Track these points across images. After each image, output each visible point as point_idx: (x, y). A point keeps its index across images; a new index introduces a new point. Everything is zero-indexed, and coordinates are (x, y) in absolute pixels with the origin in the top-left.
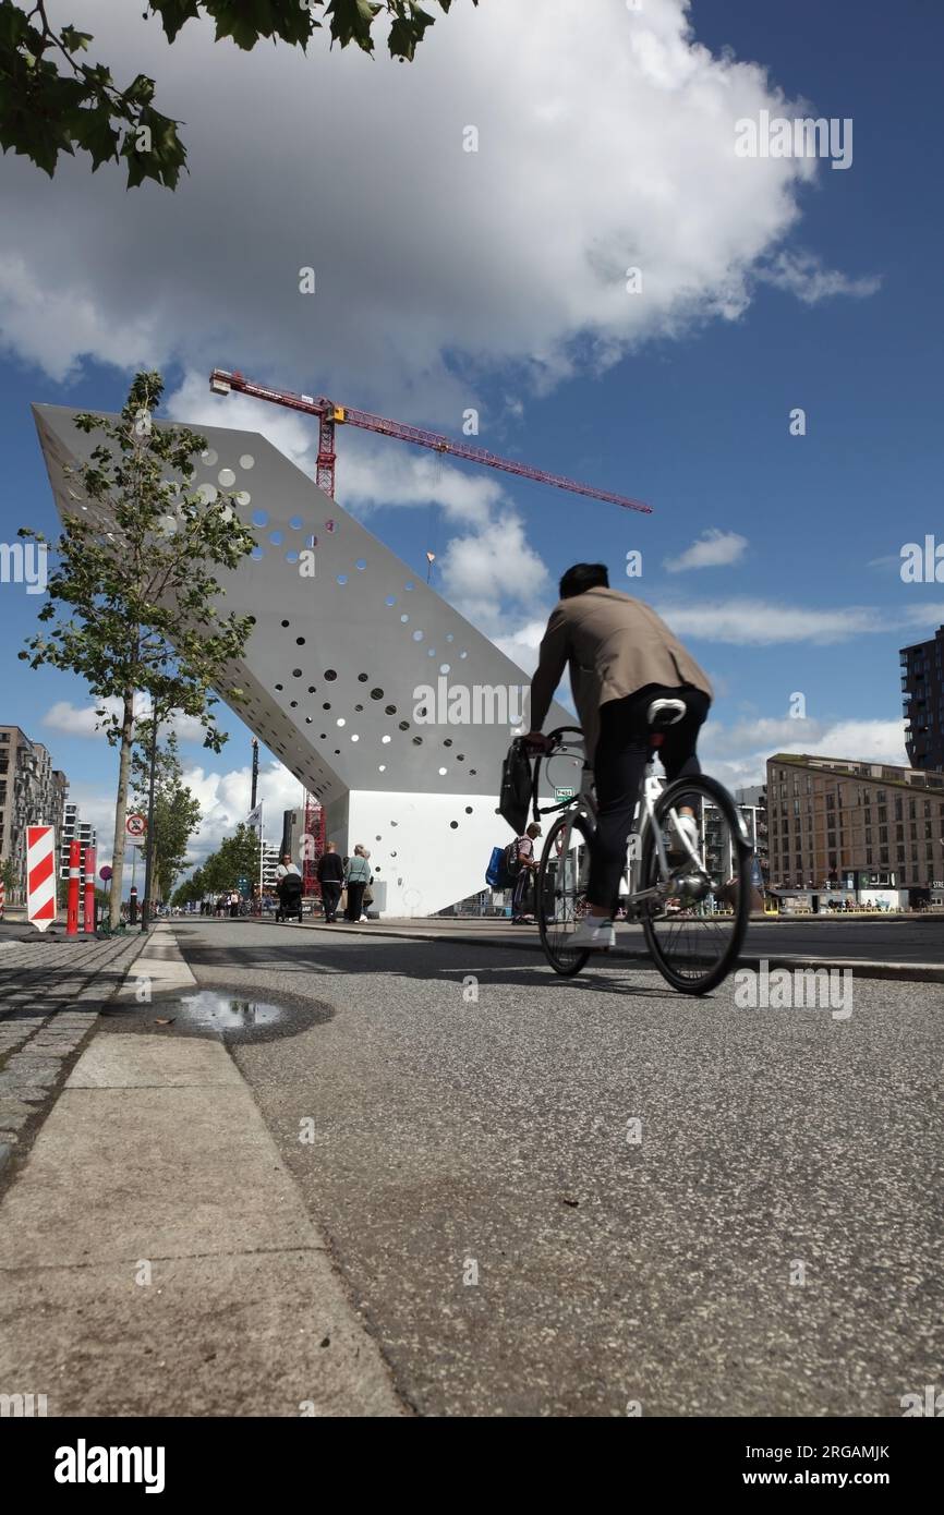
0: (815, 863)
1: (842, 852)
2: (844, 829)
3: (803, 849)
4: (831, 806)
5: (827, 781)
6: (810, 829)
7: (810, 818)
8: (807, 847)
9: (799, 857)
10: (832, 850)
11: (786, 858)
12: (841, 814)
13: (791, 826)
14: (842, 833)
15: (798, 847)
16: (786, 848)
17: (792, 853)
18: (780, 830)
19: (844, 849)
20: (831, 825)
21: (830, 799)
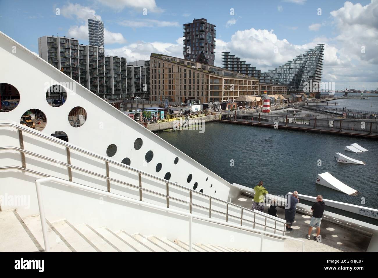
0: (164, 88)
1: (173, 86)
2: (173, 79)
3: (161, 84)
4: (170, 72)
5: (169, 64)
6: (163, 78)
7: (163, 75)
8: (162, 83)
9: (160, 86)
10: (170, 85)
11: (156, 86)
12: (173, 74)
13: (158, 76)
14: (173, 80)
15: (159, 83)
16: (156, 83)
17: (157, 85)
18: (154, 77)
19: (173, 85)
20: (170, 77)
21: (170, 69)
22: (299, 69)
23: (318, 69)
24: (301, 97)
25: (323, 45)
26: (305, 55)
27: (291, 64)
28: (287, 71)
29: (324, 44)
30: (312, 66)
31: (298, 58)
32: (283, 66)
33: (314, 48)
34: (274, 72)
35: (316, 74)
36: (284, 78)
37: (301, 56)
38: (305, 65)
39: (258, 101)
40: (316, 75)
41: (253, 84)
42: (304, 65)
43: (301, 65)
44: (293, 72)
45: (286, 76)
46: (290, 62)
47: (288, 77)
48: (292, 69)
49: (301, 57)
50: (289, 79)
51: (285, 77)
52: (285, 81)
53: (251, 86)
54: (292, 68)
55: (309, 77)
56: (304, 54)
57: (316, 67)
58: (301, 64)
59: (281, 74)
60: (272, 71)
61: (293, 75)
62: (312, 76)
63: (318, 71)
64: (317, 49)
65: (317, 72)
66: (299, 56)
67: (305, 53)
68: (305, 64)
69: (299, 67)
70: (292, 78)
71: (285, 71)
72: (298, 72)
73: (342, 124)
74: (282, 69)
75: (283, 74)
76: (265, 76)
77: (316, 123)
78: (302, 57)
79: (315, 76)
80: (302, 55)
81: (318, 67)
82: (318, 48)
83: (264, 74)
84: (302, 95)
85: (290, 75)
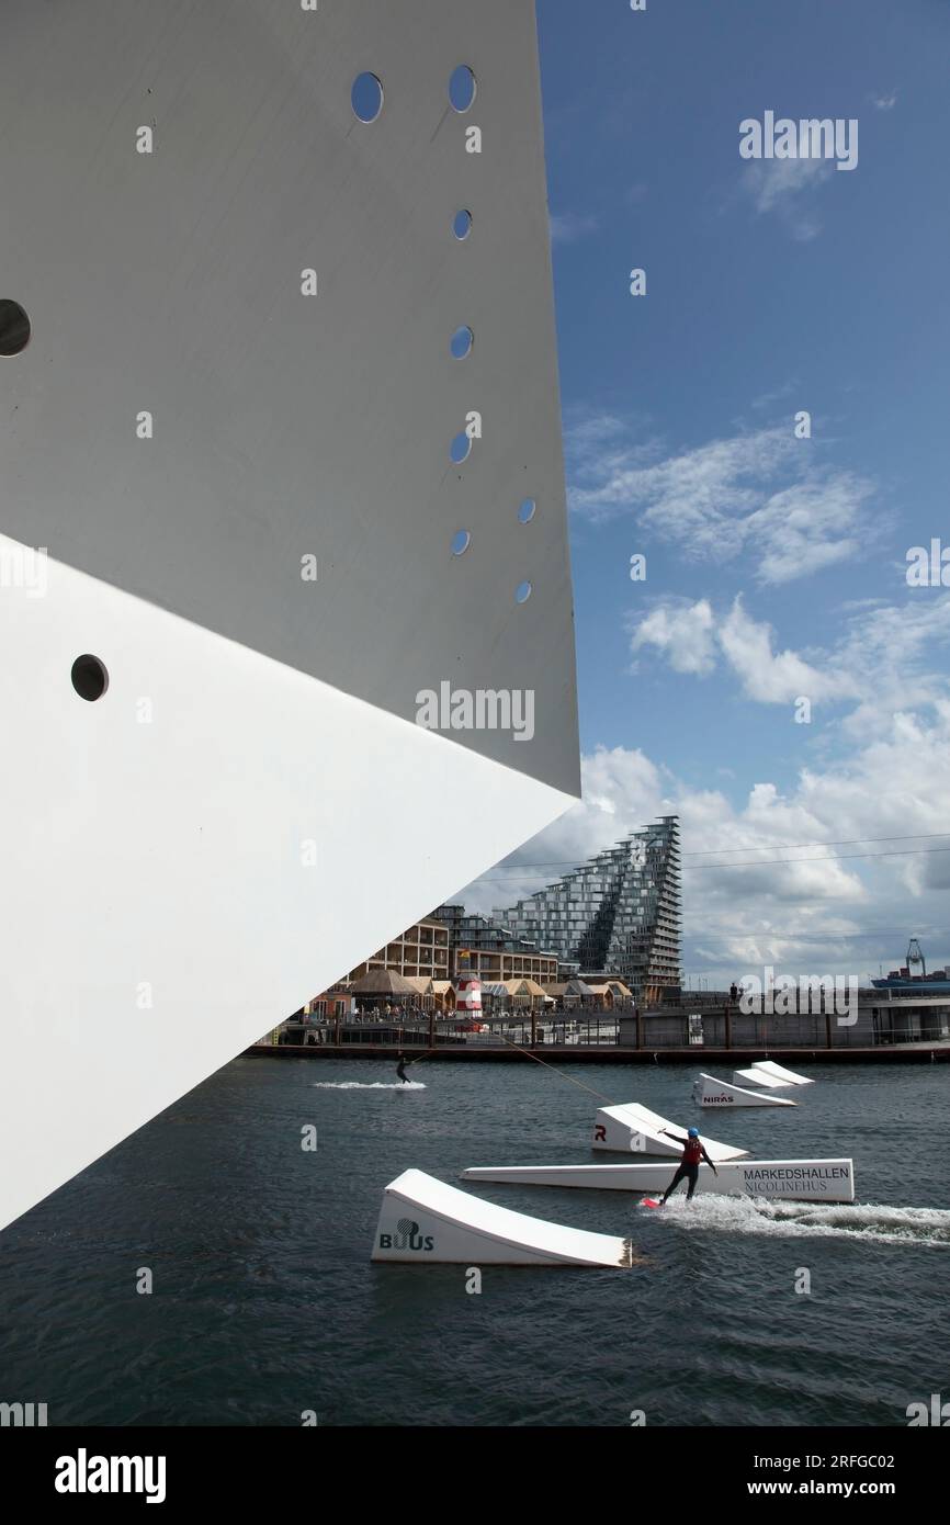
22: (603, 904)
23: (664, 900)
24: (609, 995)
25: (675, 821)
26: (618, 853)
27: (573, 887)
28: (557, 911)
29: (676, 817)
30: (644, 892)
31: (594, 864)
32: (543, 894)
33: (646, 830)
34: (513, 915)
35: (661, 918)
36: (548, 939)
37: (607, 858)
38: (620, 889)
39: (439, 996)
40: (661, 923)
41: (426, 940)
42: (615, 889)
43: (607, 889)
44: (580, 914)
45: (555, 931)
46: (567, 880)
47: (565, 935)
48: (578, 904)
49: (605, 862)
50: (567, 943)
51: (552, 934)
52: (553, 948)
53: (419, 945)
54: (575, 902)
55: (635, 929)
56: (613, 851)
57: (657, 893)
58: (607, 886)
59: (538, 924)
60: (505, 913)
61: (582, 926)
62: (648, 927)
63: (665, 909)
64: (658, 834)
65: (661, 913)
66: (599, 859)
67: (619, 847)
68: (620, 885)
69: (600, 898)
70: (576, 935)
71: (551, 911)
72: (598, 913)
73: (731, 1026)
74: (543, 904)
75: (547, 922)
76: (480, 927)
77: (641, 1033)
78: (610, 861)
79: (658, 926)
80: (609, 854)
81: (665, 895)
82: (659, 829)
83: (475, 918)
84: (611, 986)
85: (571, 925)
